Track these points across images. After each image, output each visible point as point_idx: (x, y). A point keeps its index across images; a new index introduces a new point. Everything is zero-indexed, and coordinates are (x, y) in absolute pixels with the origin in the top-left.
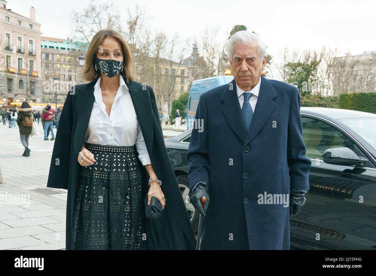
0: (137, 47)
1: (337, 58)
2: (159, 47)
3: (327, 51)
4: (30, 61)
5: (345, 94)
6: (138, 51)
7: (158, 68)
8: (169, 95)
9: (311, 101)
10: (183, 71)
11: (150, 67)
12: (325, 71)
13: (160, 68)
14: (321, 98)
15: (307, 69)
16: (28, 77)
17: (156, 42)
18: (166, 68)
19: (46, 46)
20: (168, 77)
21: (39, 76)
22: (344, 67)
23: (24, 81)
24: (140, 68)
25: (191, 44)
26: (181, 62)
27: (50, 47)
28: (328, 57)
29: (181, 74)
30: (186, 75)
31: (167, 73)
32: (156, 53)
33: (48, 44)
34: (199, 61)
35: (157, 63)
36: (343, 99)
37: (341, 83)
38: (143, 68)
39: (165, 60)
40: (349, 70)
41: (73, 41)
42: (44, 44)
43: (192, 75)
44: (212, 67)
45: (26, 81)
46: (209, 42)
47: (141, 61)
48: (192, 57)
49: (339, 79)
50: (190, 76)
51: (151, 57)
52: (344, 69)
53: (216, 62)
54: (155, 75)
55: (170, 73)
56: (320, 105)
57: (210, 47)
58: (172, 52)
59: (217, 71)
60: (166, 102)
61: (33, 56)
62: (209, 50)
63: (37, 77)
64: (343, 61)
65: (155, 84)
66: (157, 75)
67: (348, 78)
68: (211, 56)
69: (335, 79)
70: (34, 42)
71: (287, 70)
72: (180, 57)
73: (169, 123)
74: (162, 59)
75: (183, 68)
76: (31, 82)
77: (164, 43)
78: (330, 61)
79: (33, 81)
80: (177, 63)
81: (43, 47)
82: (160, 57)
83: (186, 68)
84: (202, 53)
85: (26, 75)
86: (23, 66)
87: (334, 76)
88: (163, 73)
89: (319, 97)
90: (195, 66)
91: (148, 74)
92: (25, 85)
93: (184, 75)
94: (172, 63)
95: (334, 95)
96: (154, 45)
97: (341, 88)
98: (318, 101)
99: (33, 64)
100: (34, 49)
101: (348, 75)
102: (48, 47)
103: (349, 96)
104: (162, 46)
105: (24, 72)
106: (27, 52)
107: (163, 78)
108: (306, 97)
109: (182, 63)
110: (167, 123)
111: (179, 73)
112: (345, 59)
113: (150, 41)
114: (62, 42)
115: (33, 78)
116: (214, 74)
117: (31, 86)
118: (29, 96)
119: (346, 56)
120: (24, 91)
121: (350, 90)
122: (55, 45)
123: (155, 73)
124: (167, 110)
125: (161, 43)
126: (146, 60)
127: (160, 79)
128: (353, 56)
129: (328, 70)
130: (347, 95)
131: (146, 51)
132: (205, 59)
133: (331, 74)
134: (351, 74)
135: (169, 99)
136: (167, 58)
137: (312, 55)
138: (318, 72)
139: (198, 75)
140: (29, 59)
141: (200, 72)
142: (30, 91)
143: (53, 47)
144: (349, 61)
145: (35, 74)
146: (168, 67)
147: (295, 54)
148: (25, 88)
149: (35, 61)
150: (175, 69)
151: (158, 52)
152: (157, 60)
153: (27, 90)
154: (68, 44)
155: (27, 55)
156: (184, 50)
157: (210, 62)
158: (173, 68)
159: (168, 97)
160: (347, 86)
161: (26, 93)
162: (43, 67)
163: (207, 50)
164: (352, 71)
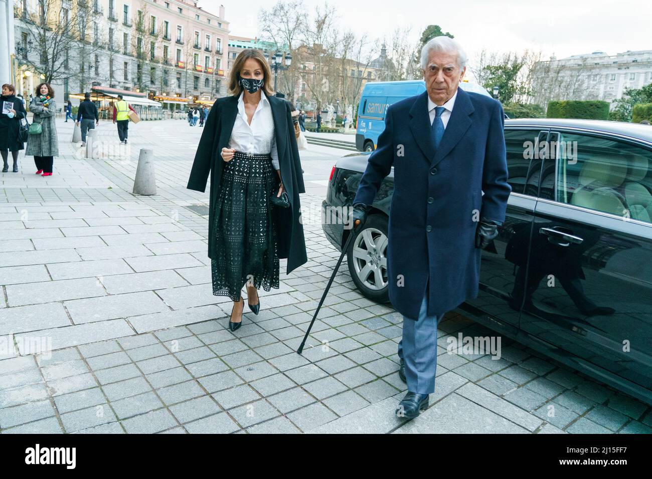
0: (324, 47)
1: (541, 62)
2: (347, 48)
3: (530, 53)
4: (217, 59)
5: (555, 102)
6: (324, 51)
7: (344, 69)
8: (354, 98)
9: (511, 108)
10: (370, 73)
11: (335, 68)
12: (526, 76)
13: (347, 70)
14: (522, 106)
15: (508, 73)
16: (214, 75)
17: (344, 42)
18: (352, 70)
19: (234, 46)
20: (354, 79)
21: (225, 75)
22: (548, 72)
23: (210, 79)
24: (326, 68)
25: (380, 45)
26: (368, 63)
27: (238, 46)
28: (531, 61)
29: (368, 76)
30: (372, 77)
31: (353, 74)
32: (344, 53)
33: (236, 43)
34: (388, 62)
35: (343, 63)
36: (554, 107)
37: (543, 90)
38: (329, 69)
39: (352, 61)
40: (553, 76)
41: (261, 41)
42: (232, 43)
43: (379, 77)
44: (401, 70)
45: (212, 79)
46: (400, 42)
47: (327, 61)
48: (380, 59)
49: (541, 85)
50: (377, 79)
51: (337, 57)
52: (548, 75)
53: (405, 64)
54: (341, 76)
55: (356, 74)
56: (522, 113)
57: (400, 48)
58: (359, 52)
59: (405, 74)
60: (351, 105)
61: (220, 54)
62: (399, 51)
63: (223, 75)
64: (548, 65)
65: (340, 85)
66: (343, 77)
67: (552, 85)
68: (401, 58)
69: (537, 84)
70: (221, 41)
71: (483, 74)
72: (367, 59)
73: (353, 127)
74: (348, 60)
75: (370, 70)
76: (217, 81)
77: (352, 43)
78: (533, 66)
79: (218, 79)
80: (364, 65)
81: (231, 46)
82: (346, 58)
83: (373, 70)
84: (391, 54)
85: (212, 74)
86: (210, 65)
87: (536, 82)
88: (349, 75)
89: (520, 104)
90: (383, 69)
91: (334, 76)
92: (211, 83)
93: (371, 77)
94: (358, 64)
95: (535, 102)
96: (342, 46)
97: (543, 95)
98: (520, 108)
99: (219, 63)
100: (221, 47)
101: (552, 81)
102: (236, 46)
103: (561, 105)
104: (350, 46)
105: (210, 70)
106: (214, 52)
107: (349, 79)
108: (505, 104)
109: (369, 65)
110: (350, 127)
111: (365, 75)
112: (550, 64)
113: (337, 40)
114: (250, 42)
115: (218, 76)
116: (402, 77)
117: (216, 85)
118: (214, 95)
119: (549, 60)
120: (209, 89)
121: (553, 97)
122: (243, 44)
123: (341, 75)
124: (351, 113)
125: (349, 43)
126: (333, 61)
127: (346, 80)
128: (559, 61)
129: (529, 75)
130: (558, 103)
131: (332, 51)
132: (394, 61)
133: (532, 80)
134: (556, 80)
135: (354, 102)
136: (354, 59)
137: (512, 58)
138: (517, 77)
139: (385, 78)
140: (216, 57)
141: (388, 74)
142: (215, 90)
143: (240, 47)
144: (554, 65)
145: (220, 73)
146: (355, 69)
147: (493, 57)
148: (211, 86)
149: (221, 60)
150: (361, 71)
151: (346, 52)
152: (344, 61)
153: (213, 89)
154: (255, 43)
155: (214, 54)
156: (372, 50)
157: (399, 64)
158: (360, 70)
159: (353, 100)
160: (550, 93)
161: (211, 91)
162: (230, 66)
163: (397, 51)
164: (557, 77)
